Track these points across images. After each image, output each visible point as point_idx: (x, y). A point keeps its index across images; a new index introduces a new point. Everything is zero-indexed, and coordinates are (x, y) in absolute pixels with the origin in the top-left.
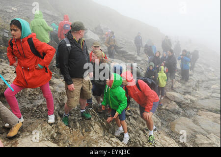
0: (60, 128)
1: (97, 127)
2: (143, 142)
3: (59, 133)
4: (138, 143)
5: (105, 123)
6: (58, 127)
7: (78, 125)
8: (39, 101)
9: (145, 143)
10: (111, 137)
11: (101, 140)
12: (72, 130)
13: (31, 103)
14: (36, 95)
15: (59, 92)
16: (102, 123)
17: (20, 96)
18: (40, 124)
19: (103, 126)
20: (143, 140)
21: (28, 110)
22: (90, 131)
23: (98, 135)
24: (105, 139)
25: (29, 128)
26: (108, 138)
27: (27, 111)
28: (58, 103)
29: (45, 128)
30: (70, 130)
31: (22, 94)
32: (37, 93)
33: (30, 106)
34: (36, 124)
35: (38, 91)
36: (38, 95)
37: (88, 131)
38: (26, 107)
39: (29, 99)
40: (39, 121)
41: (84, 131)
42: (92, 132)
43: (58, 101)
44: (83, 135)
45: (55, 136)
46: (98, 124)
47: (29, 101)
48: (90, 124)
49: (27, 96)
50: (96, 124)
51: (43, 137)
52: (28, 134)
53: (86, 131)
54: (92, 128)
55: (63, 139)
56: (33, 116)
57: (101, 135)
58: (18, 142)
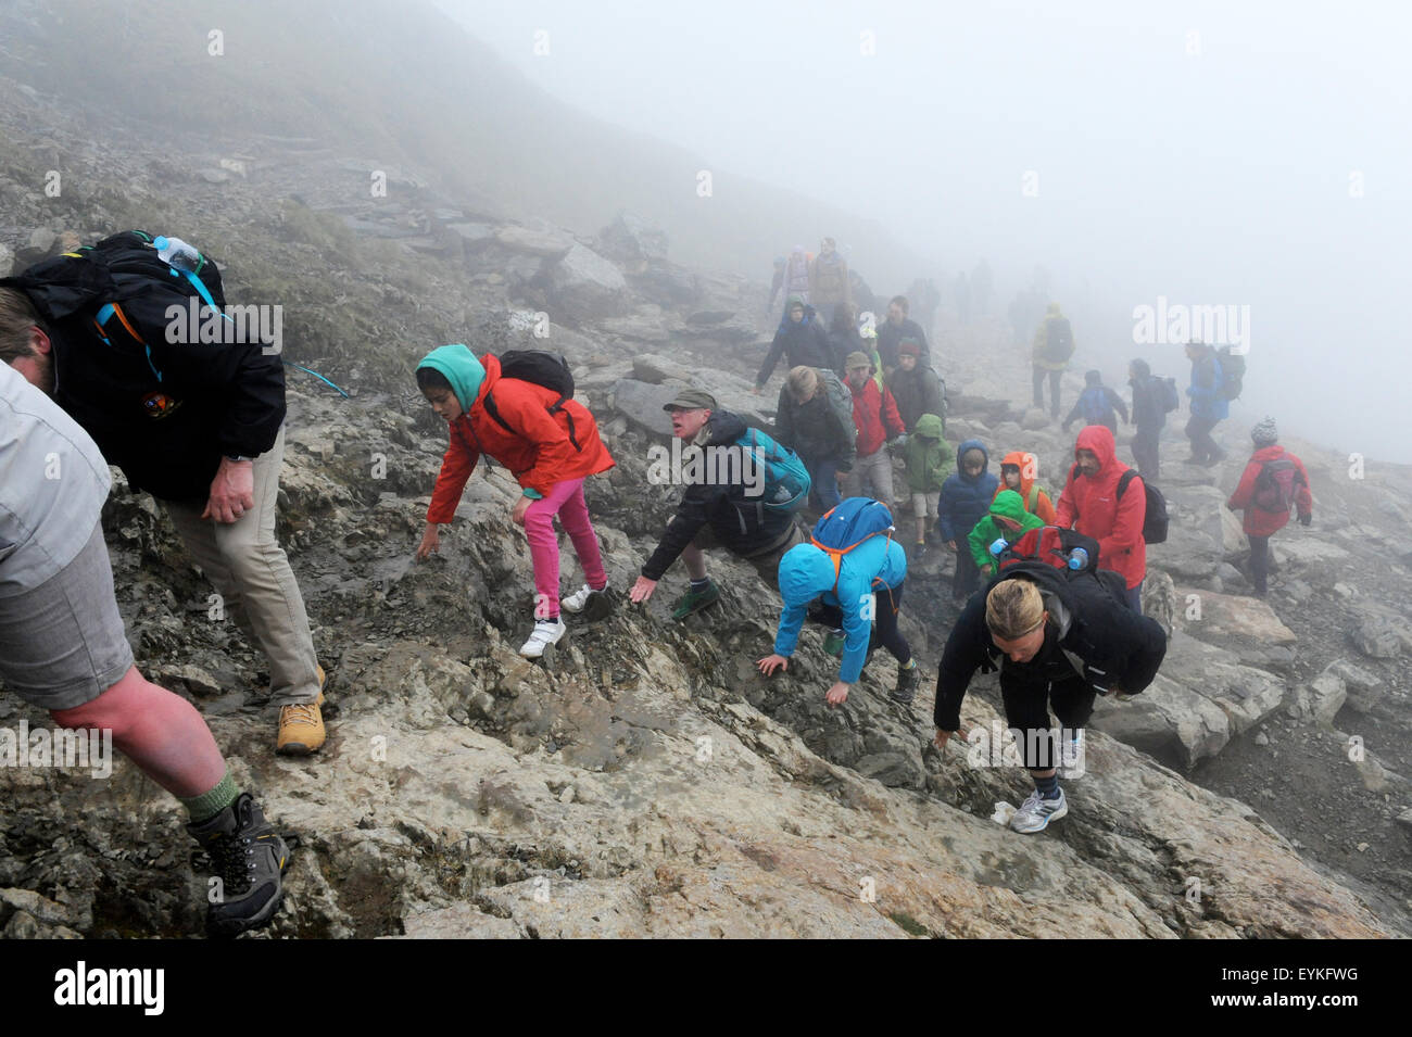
0: (503, 670)
1: (660, 660)
2: (861, 715)
3: (503, 695)
4: (842, 721)
5: (692, 648)
6: (495, 670)
7: (579, 658)
8: (391, 564)
9: (871, 718)
10: (726, 700)
11: (686, 716)
12: (558, 677)
13: (360, 573)
14: (379, 538)
15: (477, 520)
16: (678, 647)
17: (306, 548)
18: (417, 657)
19: (684, 656)
20: (863, 709)
21: (354, 603)
22: (636, 680)
23: (669, 695)
24: (706, 710)
25: (372, 679)
26: (713, 706)
27: (347, 610)
28: (476, 572)
29: (442, 675)
30: (549, 680)
31: (313, 536)
32: (380, 531)
33: (357, 585)
34: (400, 661)
35: (382, 521)
36: (385, 537)
37: (628, 680)
38: (343, 591)
39: (350, 560)
40: (412, 645)
41: (607, 679)
42: (642, 684)
43: (475, 563)
44: (609, 697)
45: (487, 708)
46: (663, 649)
47: (348, 566)
48: (632, 653)
49: (339, 543)
50: (656, 651)
51: (435, 710)
52: (372, 701)
53: (616, 682)
54: (639, 667)
55: (524, 718)
56: (376, 629)
57: (685, 694)
58: (341, 733)
